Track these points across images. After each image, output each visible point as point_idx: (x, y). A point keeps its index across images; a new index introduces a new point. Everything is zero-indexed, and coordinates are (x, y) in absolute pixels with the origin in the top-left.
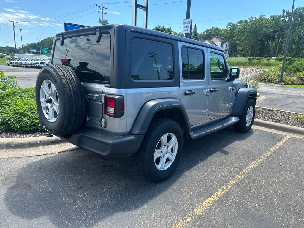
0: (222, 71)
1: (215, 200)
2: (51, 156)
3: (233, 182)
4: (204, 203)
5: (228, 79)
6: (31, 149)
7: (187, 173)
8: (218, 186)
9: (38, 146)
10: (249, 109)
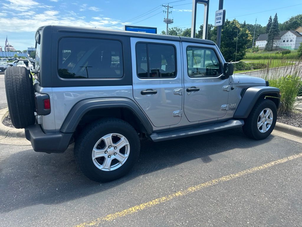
0: (218, 68)
1: (141, 209)
3: (180, 194)
4: (125, 210)
5: (222, 76)
7: (141, 177)
8: (159, 195)
10: (262, 112)
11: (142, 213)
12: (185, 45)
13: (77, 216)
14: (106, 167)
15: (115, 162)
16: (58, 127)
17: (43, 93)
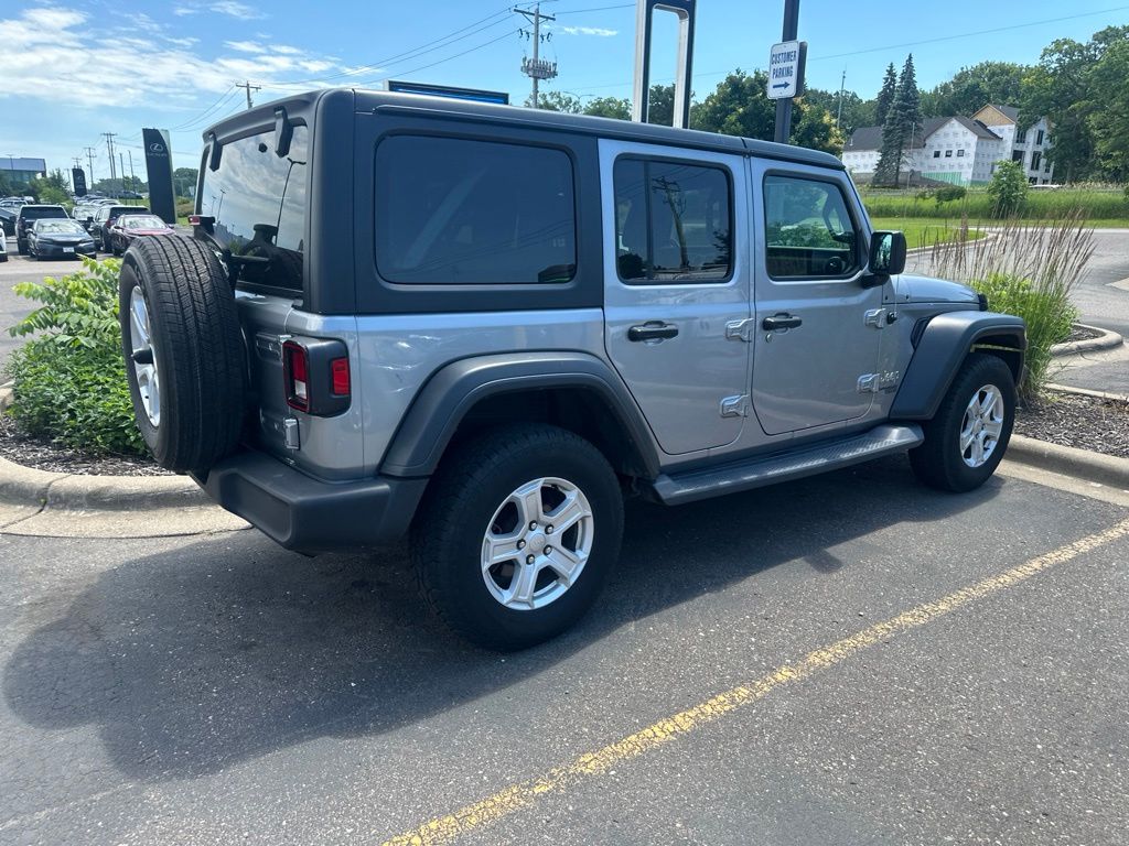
0: (846, 248)
1: (682, 730)
2: (213, 538)
3: (789, 674)
4: (633, 738)
5: (862, 278)
6: (161, 512)
7: (631, 627)
8: (721, 683)
9: (183, 506)
10: (976, 397)
11: (692, 740)
12: (760, 166)
13: (477, 769)
14: (520, 596)
15: (547, 576)
16: (373, 458)
17: (322, 335)
